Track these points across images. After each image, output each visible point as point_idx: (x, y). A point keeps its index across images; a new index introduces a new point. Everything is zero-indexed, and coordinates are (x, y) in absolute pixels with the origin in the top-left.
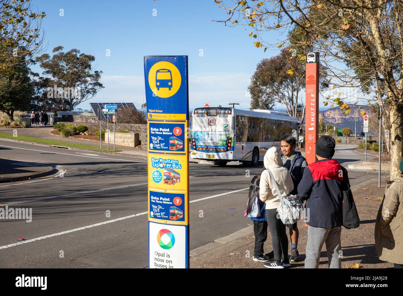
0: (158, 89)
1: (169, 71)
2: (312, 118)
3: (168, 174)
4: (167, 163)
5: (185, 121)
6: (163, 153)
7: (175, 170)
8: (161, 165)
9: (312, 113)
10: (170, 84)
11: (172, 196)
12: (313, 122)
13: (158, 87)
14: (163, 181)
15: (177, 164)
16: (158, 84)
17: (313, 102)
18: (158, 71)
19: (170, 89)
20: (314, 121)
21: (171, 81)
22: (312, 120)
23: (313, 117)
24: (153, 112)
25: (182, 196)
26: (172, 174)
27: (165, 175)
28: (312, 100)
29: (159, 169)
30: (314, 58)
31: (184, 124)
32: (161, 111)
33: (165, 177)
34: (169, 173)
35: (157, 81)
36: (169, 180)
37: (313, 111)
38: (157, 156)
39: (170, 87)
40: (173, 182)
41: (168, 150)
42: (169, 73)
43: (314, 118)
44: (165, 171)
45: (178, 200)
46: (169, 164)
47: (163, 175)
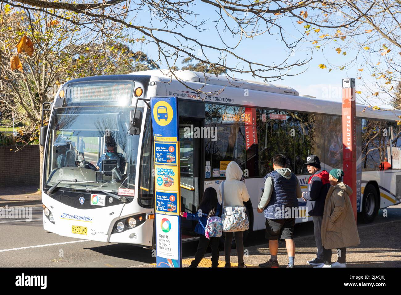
0: (159, 120)
1: (165, 108)
3: (166, 179)
4: (165, 172)
5: (176, 142)
6: (163, 165)
7: (170, 176)
8: (162, 173)
9: (348, 133)
10: (166, 116)
11: (169, 195)
12: (349, 142)
13: (159, 118)
14: (163, 185)
15: (171, 172)
16: (159, 116)
17: (349, 124)
18: (159, 108)
19: (166, 120)
20: (350, 141)
21: (167, 114)
22: (348, 140)
23: (349, 137)
24: (157, 136)
25: (175, 195)
26: (169, 179)
27: (164, 180)
28: (348, 122)
29: (161, 176)
30: (349, 84)
32: (161, 135)
33: (164, 182)
34: (167, 178)
35: (158, 114)
36: (167, 184)
38: (160, 167)
39: (166, 118)
40: (170, 185)
41: (166, 162)
42: (165, 109)
43: (350, 139)
44: (165, 177)
45: (172, 198)
46: (167, 172)
47: (163, 180)
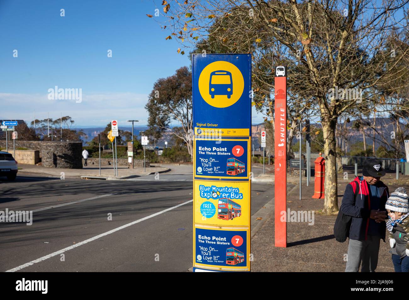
0: (213, 97)
1: (229, 73)
2: (281, 134)
3: (224, 206)
4: (222, 193)
5: (248, 138)
6: (218, 179)
7: (234, 200)
8: (215, 195)
9: (281, 128)
10: (229, 90)
11: (229, 235)
12: (282, 138)
13: (213, 94)
14: (216, 215)
15: (236, 194)
16: (213, 90)
17: (283, 117)
18: (213, 74)
19: (229, 97)
20: (284, 137)
21: (231, 86)
22: (282, 136)
23: (283, 132)
24: (202, 127)
25: (243, 234)
26: (230, 206)
27: (219, 208)
28: (281, 115)
29: (211, 200)
30: (284, 72)
31: (247, 142)
32: (215, 125)
33: (220, 211)
34: (226, 205)
35: (211, 86)
36: (225, 214)
37: (282, 126)
38: (208, 184)
39: (229, 94)
40: (231, 217)
41: (225, 175)
42: (229, 76)
43: (284, 134)
44: (221, 202)
45: (238, 240)
46: (226, 193)
47: (217, 207)
